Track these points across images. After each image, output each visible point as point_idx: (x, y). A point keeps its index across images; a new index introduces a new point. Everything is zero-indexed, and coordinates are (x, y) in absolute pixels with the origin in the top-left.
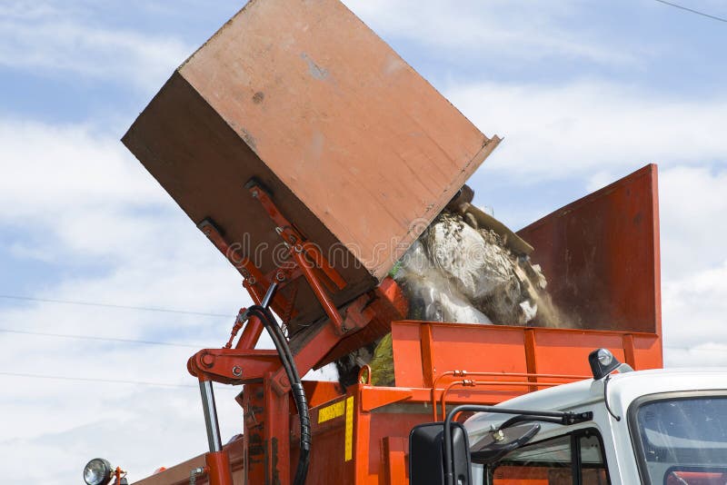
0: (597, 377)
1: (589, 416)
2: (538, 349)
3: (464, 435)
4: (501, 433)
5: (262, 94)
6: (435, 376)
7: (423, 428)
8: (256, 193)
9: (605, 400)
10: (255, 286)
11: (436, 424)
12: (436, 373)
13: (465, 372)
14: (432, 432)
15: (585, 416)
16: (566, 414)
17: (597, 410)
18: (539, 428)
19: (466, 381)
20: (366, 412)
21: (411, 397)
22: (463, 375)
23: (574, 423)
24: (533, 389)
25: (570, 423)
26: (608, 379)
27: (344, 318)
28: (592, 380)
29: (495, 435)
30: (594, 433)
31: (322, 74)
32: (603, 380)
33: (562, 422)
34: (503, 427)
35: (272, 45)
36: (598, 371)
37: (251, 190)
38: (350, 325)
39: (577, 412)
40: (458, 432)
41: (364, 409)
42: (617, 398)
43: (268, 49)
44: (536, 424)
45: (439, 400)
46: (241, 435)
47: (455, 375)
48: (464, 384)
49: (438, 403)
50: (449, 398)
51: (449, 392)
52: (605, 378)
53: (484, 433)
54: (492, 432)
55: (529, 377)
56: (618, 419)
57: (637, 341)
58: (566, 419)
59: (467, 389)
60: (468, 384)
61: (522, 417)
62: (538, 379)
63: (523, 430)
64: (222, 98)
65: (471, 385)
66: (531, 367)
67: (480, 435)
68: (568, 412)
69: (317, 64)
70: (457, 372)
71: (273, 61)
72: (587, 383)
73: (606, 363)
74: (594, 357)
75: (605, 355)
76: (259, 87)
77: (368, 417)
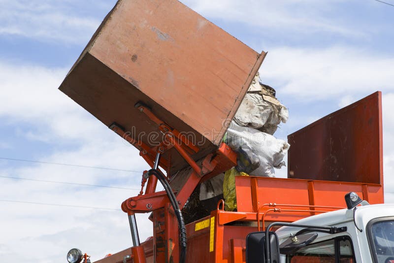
0: (349, 208)
1: (345, 229)
2: (315, 192)
3: (276, 239)
4: (296, 238)
5: (135, 55)
6: (259, 206)
7: (253, 235)
8: (142, 109)
9: (354, 220)
10: (147, 154)
11: (260, 232)
12: (259, 204)
13: (275, 204)
14: (259, 237)
15: (342, 229)
16: (332, 228)
17: (350, 226)
18: (317, 235)
19: (276, 209)
20: (221, 225)
21: (245, 218)
22: (275, 206)
23: (337, 233)
24: (313, 214)
25: (334, 233)
26: (355, 209)
27: (201, 168)
28: (347, 209)
29: (293, 239)
30: (348, 239)
31: (165, 37)
32: (352, 209)
33: (330, 232)
34: (297, 234)
35: (135, 27)
36: (350, 204)
37: (139, 108)
38: (205, 171)
39: (338, 227)
40: (273, 237)
41: (220, 223)
42: (360, 219)
43: (134, 29)
44: (315, 233)
45: (261, 219)
46: (152, 237)
47: (270, 205)
48: (275, 211)
49: (260, 221)
50: (266, 218)
51: (266, 215)
52: (354, 208)
53: (287, 238)
54: (291, 237)
55: (310, 207)
56: (361, 231)
57: (370, 188)
58: (332, 230)
59: (277, 213)
60: (277, 211)
61: (308, 229)
62: (315, 208)
63: (308, 236)
64: (115, 62)
65: (279, 211)
66: (311, 202)
67: (284, 238)
68: (333, 227)
69: (161, 32)
70: (271, 204)
71: (138, 35)
72: (344, 211)
73: (354, 200)
74: (347, 197)
75: (354, 196)
76: (134, 52)
77: (222, 228)
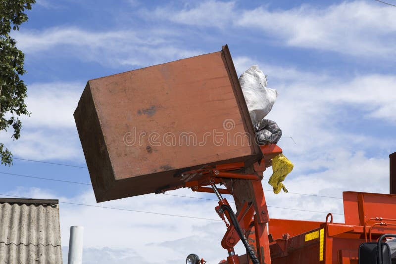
3: (388, 249)
5: (148, 147)
6: (366, 220)
7: (366, 245)
12: (366, 218)
19: (382, 223)
20: (330, 237)
21: (353, 230)
22: (381, 220)
40: (385, 248)
41: (329, 235)
45: (368, 232)
47: (376, 220)
50: (373, 231)
51: (373, 228)
59: (383, 227)
64: (140, 167)
65: (385, 225)
70: (378, 218)
76: (145, 146)
77: (331, 239)
